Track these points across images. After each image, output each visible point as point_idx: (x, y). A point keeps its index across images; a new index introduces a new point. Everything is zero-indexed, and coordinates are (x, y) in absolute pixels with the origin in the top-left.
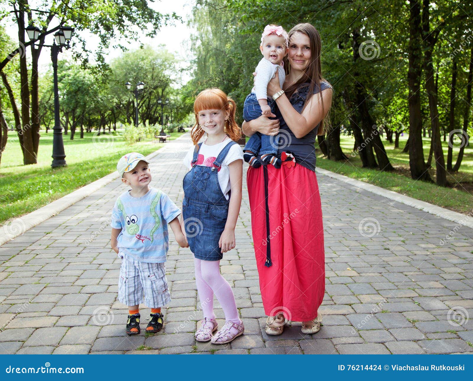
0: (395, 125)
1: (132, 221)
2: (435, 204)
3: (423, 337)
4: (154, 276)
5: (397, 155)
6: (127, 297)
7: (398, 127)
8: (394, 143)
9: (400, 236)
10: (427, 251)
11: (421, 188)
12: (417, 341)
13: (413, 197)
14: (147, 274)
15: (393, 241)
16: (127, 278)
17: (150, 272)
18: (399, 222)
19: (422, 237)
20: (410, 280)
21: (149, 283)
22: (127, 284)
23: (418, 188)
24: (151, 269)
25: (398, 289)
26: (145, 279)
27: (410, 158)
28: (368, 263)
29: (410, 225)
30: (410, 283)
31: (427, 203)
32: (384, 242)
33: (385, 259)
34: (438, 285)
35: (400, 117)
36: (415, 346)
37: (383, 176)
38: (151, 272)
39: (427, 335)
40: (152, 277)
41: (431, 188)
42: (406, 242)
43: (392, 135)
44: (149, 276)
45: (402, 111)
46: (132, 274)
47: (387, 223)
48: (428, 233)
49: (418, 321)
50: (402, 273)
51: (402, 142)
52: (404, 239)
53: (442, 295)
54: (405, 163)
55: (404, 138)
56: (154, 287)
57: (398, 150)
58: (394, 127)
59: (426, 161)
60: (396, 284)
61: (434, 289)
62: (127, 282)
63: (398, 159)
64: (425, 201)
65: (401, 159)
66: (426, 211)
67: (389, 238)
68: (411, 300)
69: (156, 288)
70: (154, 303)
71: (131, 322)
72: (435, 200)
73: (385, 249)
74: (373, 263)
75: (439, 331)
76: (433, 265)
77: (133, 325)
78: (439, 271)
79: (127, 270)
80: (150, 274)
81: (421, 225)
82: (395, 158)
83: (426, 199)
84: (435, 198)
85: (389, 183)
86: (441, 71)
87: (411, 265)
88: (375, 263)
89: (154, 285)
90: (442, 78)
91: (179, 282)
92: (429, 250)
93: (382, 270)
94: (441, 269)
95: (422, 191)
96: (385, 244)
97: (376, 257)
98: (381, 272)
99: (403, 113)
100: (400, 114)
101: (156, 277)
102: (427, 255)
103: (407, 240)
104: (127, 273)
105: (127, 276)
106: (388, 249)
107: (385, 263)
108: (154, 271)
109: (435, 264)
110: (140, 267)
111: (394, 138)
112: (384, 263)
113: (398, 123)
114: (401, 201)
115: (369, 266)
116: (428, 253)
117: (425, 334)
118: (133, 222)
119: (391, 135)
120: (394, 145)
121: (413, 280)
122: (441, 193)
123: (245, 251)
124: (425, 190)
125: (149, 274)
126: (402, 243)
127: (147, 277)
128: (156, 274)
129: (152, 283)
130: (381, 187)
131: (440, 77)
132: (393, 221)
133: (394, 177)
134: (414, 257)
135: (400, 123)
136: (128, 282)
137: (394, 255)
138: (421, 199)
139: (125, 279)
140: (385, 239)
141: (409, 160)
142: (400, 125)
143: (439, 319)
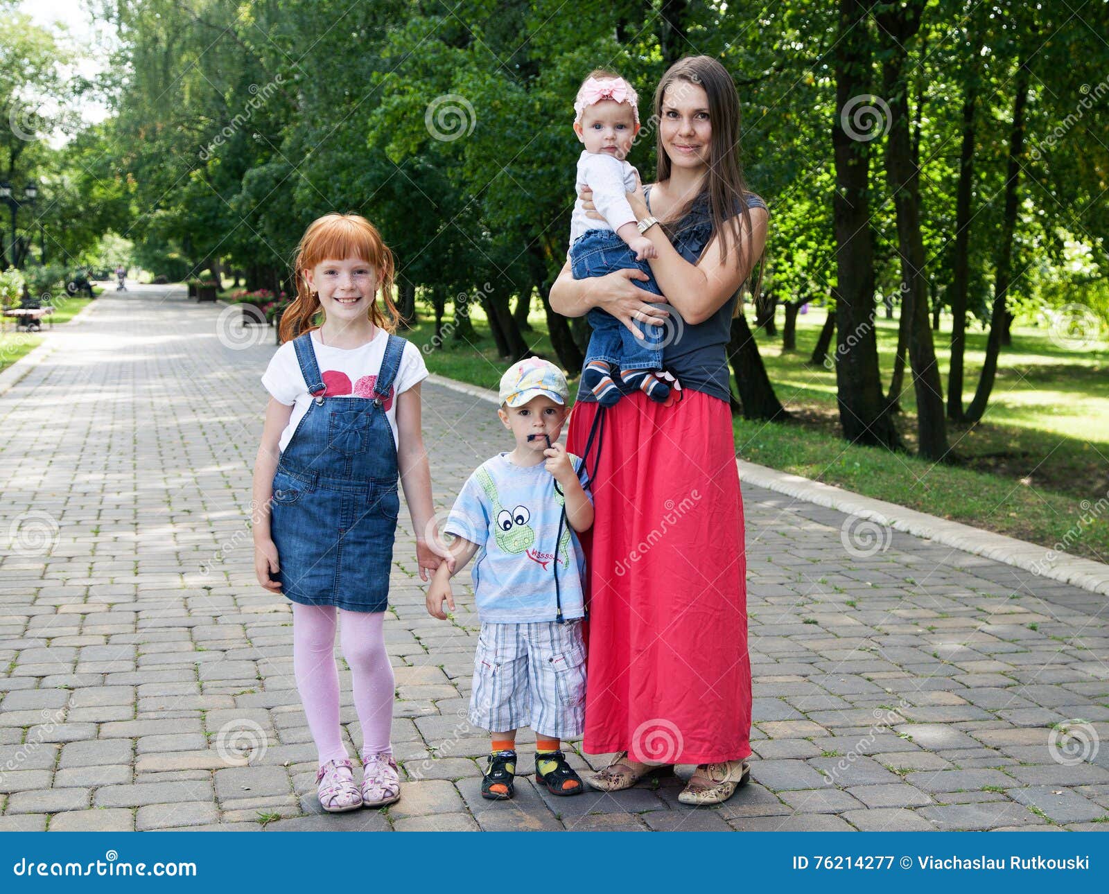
0: (787, 281)
1: (516, 522)
2: (925, 510)
3: (928, 800)
4: (563, 661)
5: (793, 374)
6: (495, 711)
7: (797, 288)
8: (781, 336)
9: (841, 592)
10: (917, 624)
11: (881, 469)
12: (916, 808)
13: (861, 491)
14: (547, 654)
15: (822, 602)
16: (499, 665)
17: (553, 649)
18: (832, 557)
19: (900, 592)
20: (881, 690)
21: (550, 677)
22: (498, 678)
23: (873, 468)
24: (556, 643)
25: (854, 708)
26: (542, 667)
27: (839, 383)
28: (767, 654)
29: (862, 566)
30: (881, 696)
31: (903, 508)
32: (798, 605)
33: (810, 645)
34: (952, 699)
35: (801, 258)
36: (913, 816)
37: (767, 436)
38: (557, 651)
39: (938, 796)
40: (558, 663)
41: (909, 466)
42: (859, 605)
43: (774, 310)
44: (551, 660)
45: (810, 238)
46: (511, 654)
47: (799, 561)
48: (912, 583)
49: (912, 770)
50: (858, 674)
51: (804, 333)
52: (854, 599)
53: (963, 719)
54: (819, 397)
55: (813, 319)
56: (562, 687)
57: (791, 357)
58: (784, 289)
59: (886, 393)
60: (848, 698)
61: (942, 708)
62: (497, 673)
63: (796, 384)
64: (896, 502)
65: (804, 386)
66: (903, 529)
67: (813, 596)
68: (889, 731)
69: (566, 689)
70: (557, 725)
71: (494, 769)
72: (924, 501)
73: (807, 622)
74: (781, 655)
75: (965, 787)
76: (935, 656)
77: (498, 778)
78: (952, 670)
79: (500, 646)
80: (555, 654)
81: (891, 564)
82: (787, 383)
83: (899, 497)
84: (925, 495)
85: (788, 453)
86: (928, 116)
87: (880, 658)
88: (786, 654)
89: (562, 682)
90: (931, 139)
91: (287, 708)
92: (920, 622)
93: (807, 669)
94: (956, 664)
95: (884, 476)
96: (802, 609)
97: (786, 642)
98: (804, 673)
99: (812, 244)
100: (803, 246)
101: (567, 663)
102: (917, 635)
103: (860, 599)
104: (499, 653)
105: (499, 660)
106: (815, 623)
107: (813, 654)
108: (564, 648)
109: (938, 654)
110: (533, 636)
111: (780, 321)
112: (807, 654)
113: (797, 275)
114: (829, 505)
115: (772, 660)
116: (920, 631)
117: (933, 794)
118: (520, 521)
119: (769, 309)
120: (782, 342)
121: (889, 690)
122: (938, 482)
123: (433, 634)
124: (893, 473)
125: (551, 654)
126: (847, 608)
127: (546, 663)
128: (567, 656)
129: (557, 678)
130: (767, 466)
131: (925, 133)
132: (816, 555)
133: (800, 436)
134: (883, 640)
135: (803, 275)
136: (501, 674)
137: (831, 635)
138: (883, 497)
139: (493, 666)
140: (800, 600)
141: (835, 390)
142: (804, 280)
143: (962, 766)
